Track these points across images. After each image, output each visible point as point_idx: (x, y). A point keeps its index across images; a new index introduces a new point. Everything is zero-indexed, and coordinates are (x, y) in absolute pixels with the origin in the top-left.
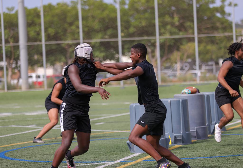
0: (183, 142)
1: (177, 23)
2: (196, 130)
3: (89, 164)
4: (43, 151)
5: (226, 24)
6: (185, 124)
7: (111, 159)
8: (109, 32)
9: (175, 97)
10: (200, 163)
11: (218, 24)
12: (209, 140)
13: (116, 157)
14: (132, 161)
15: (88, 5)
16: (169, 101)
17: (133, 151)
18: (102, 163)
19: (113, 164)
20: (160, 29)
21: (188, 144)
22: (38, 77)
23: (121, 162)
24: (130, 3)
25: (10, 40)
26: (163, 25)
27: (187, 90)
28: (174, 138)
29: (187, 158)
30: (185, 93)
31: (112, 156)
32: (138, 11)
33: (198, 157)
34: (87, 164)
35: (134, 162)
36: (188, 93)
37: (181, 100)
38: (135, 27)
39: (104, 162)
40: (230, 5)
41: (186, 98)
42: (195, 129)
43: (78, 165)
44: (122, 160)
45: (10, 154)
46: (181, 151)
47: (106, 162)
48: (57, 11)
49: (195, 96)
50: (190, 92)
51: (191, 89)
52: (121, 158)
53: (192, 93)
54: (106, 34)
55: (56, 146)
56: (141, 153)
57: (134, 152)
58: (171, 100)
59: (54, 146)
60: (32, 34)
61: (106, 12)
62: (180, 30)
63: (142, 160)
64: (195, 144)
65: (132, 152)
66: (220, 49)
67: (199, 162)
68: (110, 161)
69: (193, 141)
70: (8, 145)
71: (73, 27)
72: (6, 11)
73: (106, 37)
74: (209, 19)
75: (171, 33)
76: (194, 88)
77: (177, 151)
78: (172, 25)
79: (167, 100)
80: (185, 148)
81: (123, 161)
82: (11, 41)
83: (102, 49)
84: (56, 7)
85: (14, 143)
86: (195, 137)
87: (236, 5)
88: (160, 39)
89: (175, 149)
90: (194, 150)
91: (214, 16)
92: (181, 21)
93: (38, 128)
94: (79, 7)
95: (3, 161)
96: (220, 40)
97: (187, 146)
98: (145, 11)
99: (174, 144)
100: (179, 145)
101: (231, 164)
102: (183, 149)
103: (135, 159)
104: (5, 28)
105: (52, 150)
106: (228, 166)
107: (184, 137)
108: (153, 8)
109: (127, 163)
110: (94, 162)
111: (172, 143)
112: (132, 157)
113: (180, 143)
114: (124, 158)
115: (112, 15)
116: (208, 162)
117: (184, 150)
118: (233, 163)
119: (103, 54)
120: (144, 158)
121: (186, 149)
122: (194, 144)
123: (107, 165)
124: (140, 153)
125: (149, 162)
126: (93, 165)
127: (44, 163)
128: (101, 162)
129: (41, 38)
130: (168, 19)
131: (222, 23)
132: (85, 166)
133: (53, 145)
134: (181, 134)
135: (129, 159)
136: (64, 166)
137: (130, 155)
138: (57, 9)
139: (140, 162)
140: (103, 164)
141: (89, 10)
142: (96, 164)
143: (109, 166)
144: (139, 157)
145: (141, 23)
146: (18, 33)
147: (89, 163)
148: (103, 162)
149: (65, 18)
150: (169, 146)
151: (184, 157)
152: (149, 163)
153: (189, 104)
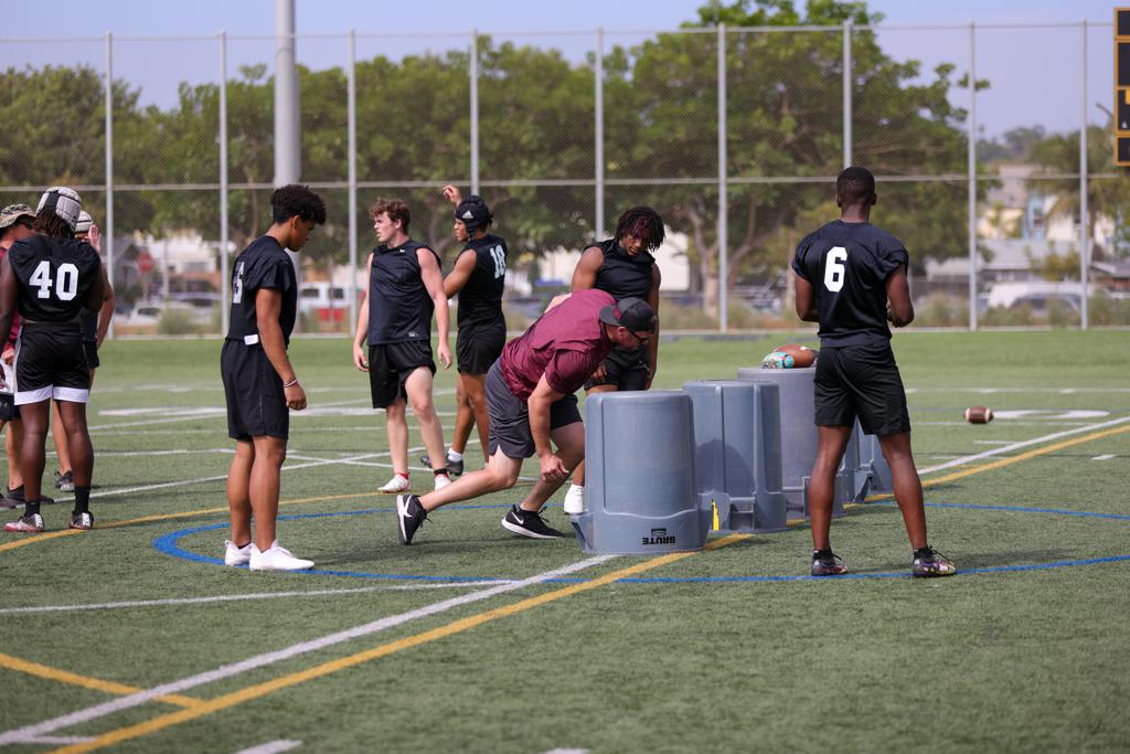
0: (758, 526)
1: (790, 137)
2: (803, 487)
3: (439, 586)
4: (301, 535)
5: (947, 146)
6: (766, 466)
7: (516, 570)
8: (570, 156)
9: (741, 376)
10: (800, 596)
11: (923, 145)
12: (843, 519)
13: (534, 566)
14: (582, 582)
15: (503, 68)
16: (718, 388)
17: (591, 547)
18: (482, 583)
19: (519, 590)
20: (730, 154)
21: (772, 532)
22: (337, 294)
23: (547, 581)
24: (638, 63)
25: (247, 170)
26: (743, 140)
27: (783, 354)
28: (728, 510)
29: (761, 579)
30: (774, 364)
31: (520, 562)
32: (665, 92)
33: (799, 575)
34: (433, 586)
35: (587, 585)
36: (785, 367)
37: (756, 388)
38: (651, 144)
39: (491, 579)
40: (964, 83)
41: (774, 382)
42: (801, 485)
43: (404, 587)
44: (551, 577)
45: (193, 541)
46: (746, 552)
47: (497, 582)
48: (402, 83)
49: (805, 375)
50: (789, 360)
51: (793, 352)
52: (548, 568)
53: (797, 365)
54: (557, 163)
55: (346, 522)
56: (616, 555)
57: (593, 552)
58: (725, 385)
59: (338, 522)
60: (320, 153)
61: (562, 92)
62: (799, 160)
63: (616, 578)
64: (799, 533)
65: (587, 550)
66: (926, 224)
67: (799, 592)
68: (512, 579)
69: (790, 521)
70: (193, 512)
71: (452, 138)
72: (240, 78)
73: (560, 172)
74: (897, 124)
75: (770, 168)
76: (803, 348)
77: (734, 554)
78: (775, 140)
79: (712, 385)
80: (762, 542)
81: (552, 580)
82: (250, 173)
83: (544, 211)
84: (401, 68)
85: (214, 506)
86: (801, 509)
87: (982, 85)
88: (729, 185)
89: (729, 546)
90: (789, 553)
91: (912, 116)
92: (805, 129)
93: (302, 462)
94: (474, 72)
95: (166, 564)
96: (928, 195)
97: (769, 536)
98: (688, 93)
99: (729, 531)
100: (745, 533)
101: (900, 602)
102: (756, 547)
103: (592, 573)
104: (233, 132)
105: (329, 533)
106: (889, 606)
107: (763, 507)
108: (714, 85)
109: (563, 587)
110: (459, 580)
111: (722, 526)
112: (585, 569)
113: (748, 528)
114: (557, 568)
115: (581, 102)
116: (827, 593)
117: (756, 550)
118: (905, 599)
119: (546, 229)
120: (623, 572)
121: (764, 547)
122: (793, 533)
123: (499, 590)
124: (611, 556)
125: (634, 585)
126: (453, 589)
127: (296, 576)
128: (479, 579)
129: (347, 169)
130: (759, 120)
131: (938, 142)
132: (427, 591)
133: (337, 517)
134: (753, 498)
135: (574, 574)
136: (359, 588)
137: (579, 561)
138: (403, 75)
139: (607, 585)
140: (485, 588)
141: (506, 83)
142: (465, 584)
143: (503, 593)
144: (607, 566)
145: (672, 130)
146: (272, 149)
147: (442, 582)
148: (487, 579)
149: (428, 106)
150: (709, 536)
151: (753, 574)
152: (637, 589)
153: (784, 400)
